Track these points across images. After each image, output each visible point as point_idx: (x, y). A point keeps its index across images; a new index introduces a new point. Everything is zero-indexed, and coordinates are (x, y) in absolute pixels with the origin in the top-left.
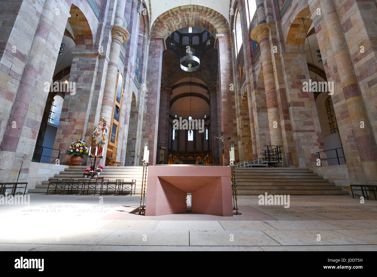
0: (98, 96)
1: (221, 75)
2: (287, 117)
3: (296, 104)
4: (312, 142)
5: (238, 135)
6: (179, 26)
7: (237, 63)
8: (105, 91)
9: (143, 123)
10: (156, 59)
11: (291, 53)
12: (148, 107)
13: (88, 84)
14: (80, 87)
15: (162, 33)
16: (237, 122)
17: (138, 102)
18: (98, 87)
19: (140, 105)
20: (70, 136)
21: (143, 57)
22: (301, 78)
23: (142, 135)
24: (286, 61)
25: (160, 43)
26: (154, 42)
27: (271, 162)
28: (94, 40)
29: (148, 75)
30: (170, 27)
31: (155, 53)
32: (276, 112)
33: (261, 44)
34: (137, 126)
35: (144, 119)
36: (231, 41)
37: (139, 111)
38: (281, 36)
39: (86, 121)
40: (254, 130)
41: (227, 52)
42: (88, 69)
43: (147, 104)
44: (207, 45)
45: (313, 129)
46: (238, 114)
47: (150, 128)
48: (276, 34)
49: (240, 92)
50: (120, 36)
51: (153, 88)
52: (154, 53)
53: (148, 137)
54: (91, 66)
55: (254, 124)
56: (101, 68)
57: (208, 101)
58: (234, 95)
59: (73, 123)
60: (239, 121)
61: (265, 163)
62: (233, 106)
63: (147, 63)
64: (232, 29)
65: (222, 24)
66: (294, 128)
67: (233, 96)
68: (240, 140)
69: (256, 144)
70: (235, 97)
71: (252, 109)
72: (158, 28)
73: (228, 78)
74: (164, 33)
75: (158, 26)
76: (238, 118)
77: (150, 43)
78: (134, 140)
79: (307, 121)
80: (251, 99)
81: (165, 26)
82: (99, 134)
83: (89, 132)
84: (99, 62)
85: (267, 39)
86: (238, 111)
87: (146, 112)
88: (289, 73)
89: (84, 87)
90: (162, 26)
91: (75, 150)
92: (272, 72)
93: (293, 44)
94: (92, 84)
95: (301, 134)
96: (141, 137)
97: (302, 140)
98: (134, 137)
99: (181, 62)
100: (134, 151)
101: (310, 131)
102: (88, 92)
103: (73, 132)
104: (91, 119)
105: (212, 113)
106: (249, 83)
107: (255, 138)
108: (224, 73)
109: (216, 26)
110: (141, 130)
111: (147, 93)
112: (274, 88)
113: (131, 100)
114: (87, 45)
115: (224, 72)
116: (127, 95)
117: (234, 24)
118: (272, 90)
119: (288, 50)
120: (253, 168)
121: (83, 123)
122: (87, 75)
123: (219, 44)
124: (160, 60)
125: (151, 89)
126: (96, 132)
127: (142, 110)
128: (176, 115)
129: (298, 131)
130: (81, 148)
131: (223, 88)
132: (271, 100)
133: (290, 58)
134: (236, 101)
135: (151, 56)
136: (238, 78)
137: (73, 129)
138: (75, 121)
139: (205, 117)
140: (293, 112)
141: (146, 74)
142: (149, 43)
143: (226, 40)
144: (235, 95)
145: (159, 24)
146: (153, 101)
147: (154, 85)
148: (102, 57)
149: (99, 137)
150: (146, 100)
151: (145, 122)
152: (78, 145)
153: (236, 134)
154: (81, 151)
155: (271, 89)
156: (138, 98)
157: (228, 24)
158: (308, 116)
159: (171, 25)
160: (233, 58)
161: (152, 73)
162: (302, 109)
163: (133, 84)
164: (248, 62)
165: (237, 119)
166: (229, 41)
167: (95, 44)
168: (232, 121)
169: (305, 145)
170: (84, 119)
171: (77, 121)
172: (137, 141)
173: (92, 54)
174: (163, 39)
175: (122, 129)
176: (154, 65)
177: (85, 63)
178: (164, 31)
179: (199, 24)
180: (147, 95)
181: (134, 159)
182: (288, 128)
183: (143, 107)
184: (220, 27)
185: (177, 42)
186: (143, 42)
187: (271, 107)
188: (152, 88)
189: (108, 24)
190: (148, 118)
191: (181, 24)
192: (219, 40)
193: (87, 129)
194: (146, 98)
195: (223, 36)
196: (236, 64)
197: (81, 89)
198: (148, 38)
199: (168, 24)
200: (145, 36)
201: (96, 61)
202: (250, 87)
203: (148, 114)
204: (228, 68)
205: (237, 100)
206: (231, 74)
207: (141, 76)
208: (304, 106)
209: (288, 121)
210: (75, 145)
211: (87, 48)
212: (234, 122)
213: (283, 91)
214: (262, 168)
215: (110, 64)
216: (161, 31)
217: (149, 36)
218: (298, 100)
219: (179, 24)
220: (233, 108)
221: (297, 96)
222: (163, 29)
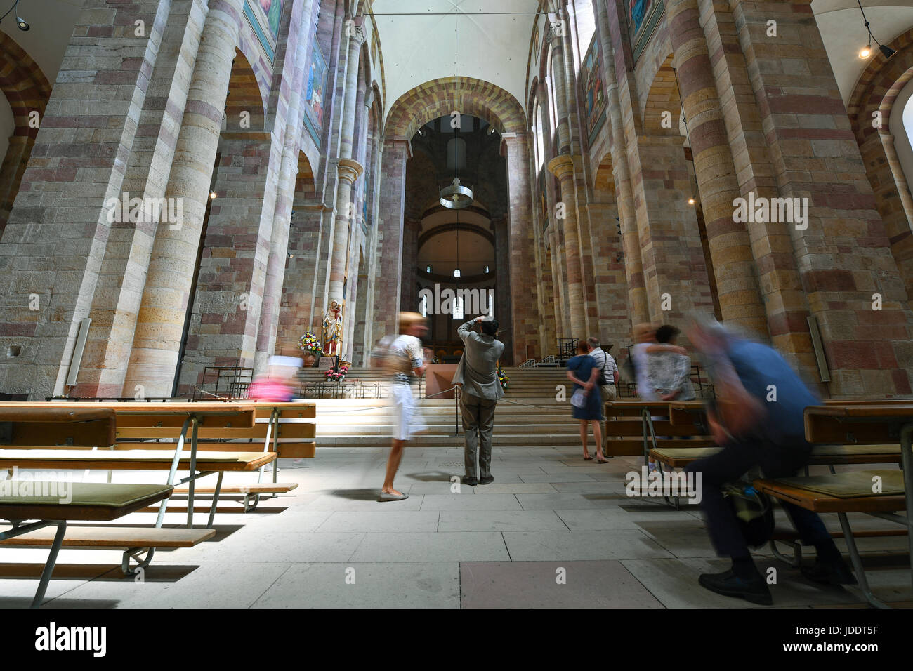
0: (326, 269)
1: (511, 207)
2: (591, 298)
3: (604, 279)
4: (622, 332)
5: (539, 314)
6: (435, 114)
7: (538, 189)
8: (334, 261)
9: (375, 295)
10: (395, 178)
11: (602, 203)
12: (382, 265)
13: (312, 252)
14: (301, 257)
15: (404, 130)
16: (538, 292)
17: (366, 259)
18: (324, 256)
19: (371, 263)
20: (292, 327)
21: (372, 177)
22: (613, 242)
23: (375, 315)
24: (593, 215)
25: (401, 150)
26: (391, 146)
27: (563, 360)
28: (315, 185)
29: (381, 207)
30: (419, 118)
31: (394, 168)
32: (578, 290)
33: (563, 184)
34: (365, 301)
35: (376, 287)
36: (529, 146)
37: (369, 275)
38: (589, 176)
39: (313, 306)
40: (559, 309)
41: (522, 165)
42: (309, 229)
43: (381, 260)
44: (489, 134)
45: (625, 315)
46: (539, 278)
47: (387, 302)
48: (582, 171)
49: (543, 239)
50: (351, 172)
51: (392, 231)
52: (391, 167)
53: (384, 319)
54: (313, 225)
55: (559, 300)
56: (327, 226)
57: (492, 239)
58: (533, 244)
59: (294, 309)
60: (541, 289)
61: (557, 362)
62: (531, 263)
63: (379, 186)
64: (531, 125)
65: (513, 114)
66: (599, 314)
67: (531, 246)
68: (543, 324)
69: (561, 332)
70: (536, 247)
71: (556, 274)
72: (397, 120)
73: (523, 213)
74: (407, 130)
75: (398, 117)
76: (540, 284)
77: (384, 149)
78: (361, 326)
79: (617, 303)
80: (556, 258)
81: (411, 116)
82: (331, 324)
83: (317, 321)
84: (324, 217)
85: (571, 177)
86: (539, 274)
87: (379, 276)
88: (598, 234)
89: (306, 257)
90: (406, 116)
91: (306, 348)
92: (576, 230)
93: (604, 189)
94: (316, 252)
95: (608, 322)
96: (372, 319)
97: (609, 330)
98: (361, 320)
99: (440, 195)
100: (363, 344)
101: (620, 317)
102: (312, 264)
103: (296, 322)
104: (319, 303)
105: (498, 268)
106: (553, 231)
107: (560, 322)
108: (515, 204)
109: (502, 117)
110: (373, 307)
111: (381, 241)
112: (578, 254)
113: (358, 260)
114: (306, 193)
115: (516, 202)
116: (354, 254)
117: (534, 116)
118: (574, 257)
119: (597, 199)
120: (540, 368)
121: (309, 309)
122: (309, 239)
123: (507, 149)
124: (402, 181)
125: (387, 233)
126: (327, 321)
127: (373, 271)
128: (428, 268)
129: (603, 318)
130: (314, 344)
131: (514, 231)
132: (573, 272)
133: (600, 211)
134: (536, 256)
135: (386, 174)
136: (539, 214)
137: (296, 318)
138: (297, 306)
139: (487, 272)
140: (599, 291)
141: (378, 207)
142: (382, 149)
143: (520, 143)
144: (536, 244)
145: (400, 113)
146: (391, 255)
147: (392, 227)
148: (328, 211)
149: (332, 328)
150: (380, 254)
151: (379, 292)
152: (308, 340)
153: (536, 312)
154: (314, 348)
155: (573, 255)
156: (366, 251)
157: (523, 113)
158: (619, 296)
159: (421, 113)
160: (531, 177)
161: (389, 205)
162: (612, 286)
163: (360, 232)
164: (551, 196)
165: (538, 286)
166: (525, 145)
167: (318, 190)
168: (529, 290)
169: (612, 337)
170: (310, 303)
171: (301, 305)
172: (367, 326)
173: (315, 207)
174: (407, 142)
175: (347, 309)
176: (392, 189)
177: (305, 220)
178: (408, 125)
179: (471, 110)
180: (382, 244)
181: (362, 357)
182: (593, 312)
183: (374, 266)
184: (509, 119)
185: (431, 127)
186: (373, 148)
187: (572, 282)
188: (390, 232)
189: (333, 155)
190: (384, 285)
191: (438, 110)
192: (508, 143)
193: (314, 317)
194: (379, 249)
195: (515, 136)
196: (536, 188)
197: (302, 259)
198: (380, 141)
199: (415, 112)
200: (375, 138)
201: (320, 217)
202: (554, 239)
203: (384, 278)
204: (523, 195)
205: (538, 252)
206: (529, 207)
207: (370, 211)
208: (614, 282)
209: (592, 303)
210: (305, 341)
211: (305, 197)
212: (533, 292)
213: (588, 259)
214: (552, 368)
215: (339, 218)
216: (403, 126)
217: (382, 137)
218: (608, 273)
219: (435, 110)
220: (531, 267)
221: (606, 268)
222: (406, 122)
